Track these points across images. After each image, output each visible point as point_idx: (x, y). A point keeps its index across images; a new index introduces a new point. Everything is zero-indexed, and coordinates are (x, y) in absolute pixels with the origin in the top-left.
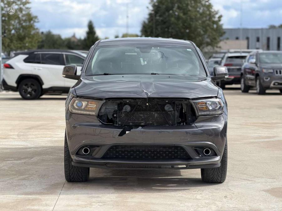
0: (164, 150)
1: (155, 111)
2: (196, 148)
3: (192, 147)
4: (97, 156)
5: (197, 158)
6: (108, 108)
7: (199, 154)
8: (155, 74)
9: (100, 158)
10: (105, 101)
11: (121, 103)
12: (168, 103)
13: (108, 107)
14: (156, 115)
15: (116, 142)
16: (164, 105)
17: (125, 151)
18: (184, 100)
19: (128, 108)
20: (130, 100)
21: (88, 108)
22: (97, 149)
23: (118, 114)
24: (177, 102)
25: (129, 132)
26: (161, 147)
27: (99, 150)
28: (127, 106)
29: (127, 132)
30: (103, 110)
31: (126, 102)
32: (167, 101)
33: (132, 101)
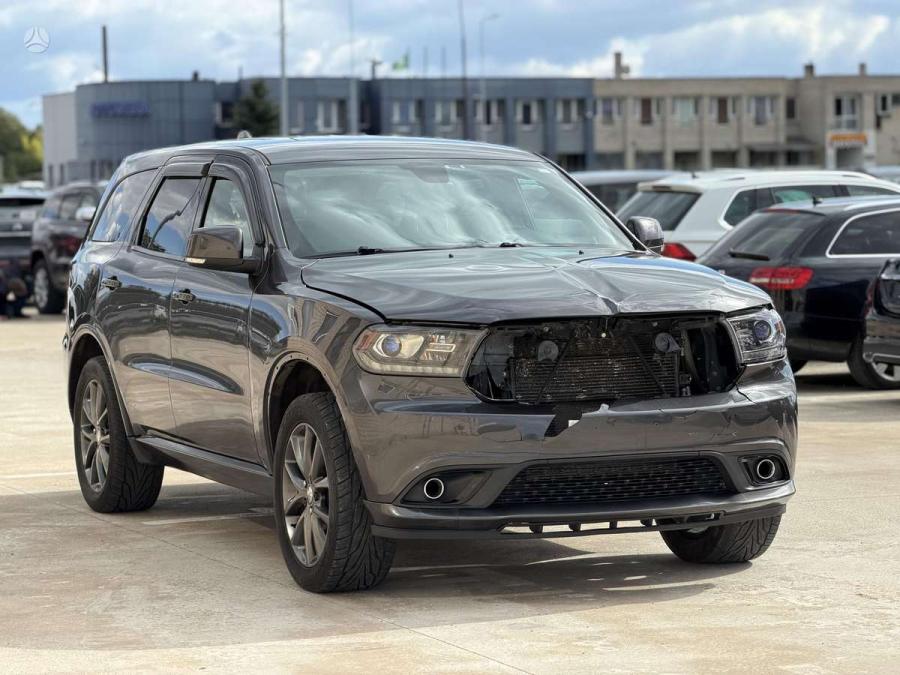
0: (667, 472)
1: (612, 356)
2: (747, 461)
4: (472, 504)
5: (749, 489)
6: (491, 351)
7: (751, 477)
8: (514, 246)
9: (485, 506)
10: (487, 331)
11: (528, 336)
12: (660, 329)
13: (493, 348)
14: (617, 367)
16: (652, 336)
19: (549, 350)
20: (554, 325)
21: (433, 356)
22: (477, 479)
23: (512, 369)
25: (576, 422)
27: (483, 484)
28: (546, 343)
29: (571, 423)
30: (478, 361)
31: (542, 331)
32: (655, 324)
33: (560, 327)
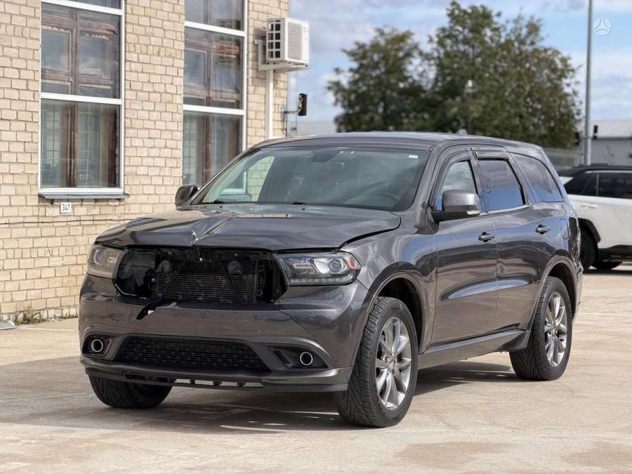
0: (229, 351)
2: (278, 350)
3: (269, 346)
4: (107, 357)
5: (280, 369)
6: (137, 264)
7: (285, 362)
9: (112, 359)
10: (126, 251)
12: (238, 259)
13: (138, 262)
15: (132, 331)
16: (228, 262)
17: (161, 350)
18: (261, 253)
19: (166, 266)
22: (110, 342)
24: (252, 256)
25: (152, 311)
26: (222, 345)
27: (111, 345)
28: (165, 261)
29: (150, 312)
30: (127, 269)
31: (167, 254)
32: (236, 255)
33: (177, 252)
